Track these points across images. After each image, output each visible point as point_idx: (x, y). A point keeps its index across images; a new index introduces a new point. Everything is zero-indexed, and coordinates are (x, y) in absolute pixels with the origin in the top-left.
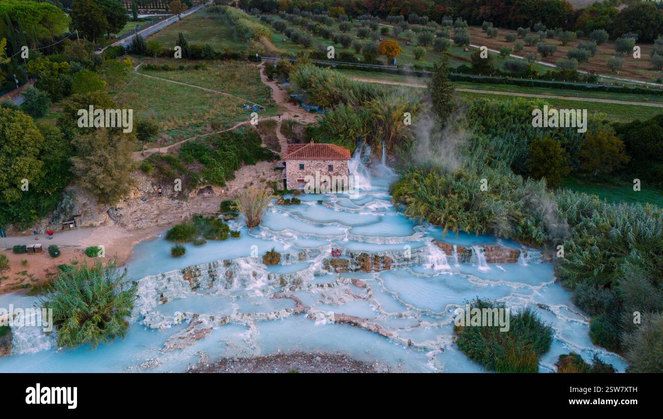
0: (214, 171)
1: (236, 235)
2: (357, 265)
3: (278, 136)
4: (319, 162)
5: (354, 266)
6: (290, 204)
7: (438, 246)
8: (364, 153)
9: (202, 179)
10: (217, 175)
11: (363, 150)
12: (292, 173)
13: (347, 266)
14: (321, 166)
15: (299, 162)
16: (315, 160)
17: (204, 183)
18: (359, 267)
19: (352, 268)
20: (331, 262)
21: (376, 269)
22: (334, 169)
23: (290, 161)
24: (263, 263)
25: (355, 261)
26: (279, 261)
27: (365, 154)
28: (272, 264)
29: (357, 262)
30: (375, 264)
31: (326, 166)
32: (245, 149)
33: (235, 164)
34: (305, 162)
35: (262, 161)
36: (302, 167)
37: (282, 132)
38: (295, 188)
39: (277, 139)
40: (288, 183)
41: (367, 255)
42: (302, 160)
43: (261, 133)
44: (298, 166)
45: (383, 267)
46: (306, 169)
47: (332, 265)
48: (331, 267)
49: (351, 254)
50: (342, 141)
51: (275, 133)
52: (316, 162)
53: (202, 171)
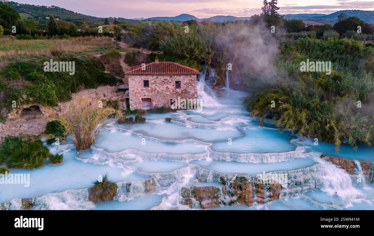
0: (42, 87)
1: (57, 160)
2: (232, 195)
3: (121, 65)
4: (165, 77)
5: (227, 197)
6: (133, 123)
7: (334, 163)
8: (208, 75)
9: (25, 97)
10: (45, 91)
11: (208, 72)
12: (136, 91)
13: (217, 198)
14: (168, 83)
15: (144, 78)
16: (160, 75)
17: (28, 102)
18: (235, 198)
19: (226, 201)
20: (193, 192)
21: (260, 199)
22: (182, 85)
23: (133, 77)
24: (90, 199)
25: (228, 189)
26: (115, 194)
27: (210, 76)
28: (103, 200)
29: (232, 190)
30: (258, 192)
31: (174, 83)
32: (86, 72)
33: (73, 85)
34: (150, 78)
35: (105, 85)
36: (146, 84)
37: (126, 61)
38: (139, 108)
39: (121, 67)
40: (131, 102)
41: (246, 180)
42: (146, 75)
43: (105, 63)
44: (142, 83)
45: (270, 197)
46: (151, 86)
47: (195, 197)
48: (194, 200)
49: (222, 179)
50: (188, 62)
51: (119, 63)
52: (162, 78)
53: (27, 87)
